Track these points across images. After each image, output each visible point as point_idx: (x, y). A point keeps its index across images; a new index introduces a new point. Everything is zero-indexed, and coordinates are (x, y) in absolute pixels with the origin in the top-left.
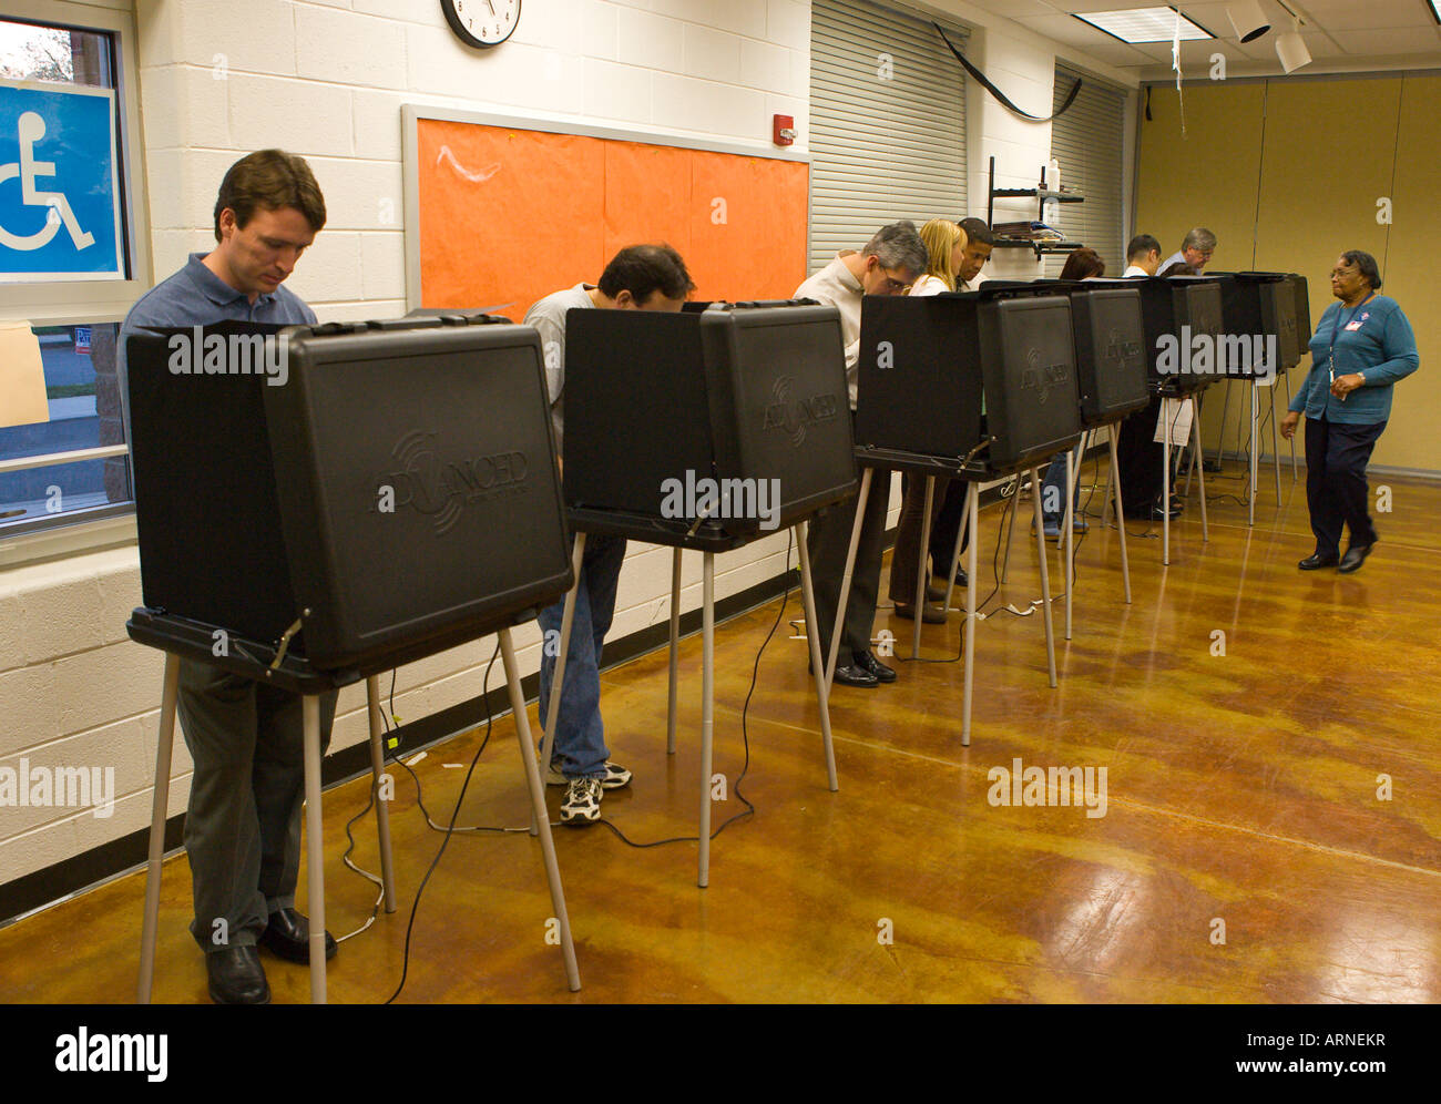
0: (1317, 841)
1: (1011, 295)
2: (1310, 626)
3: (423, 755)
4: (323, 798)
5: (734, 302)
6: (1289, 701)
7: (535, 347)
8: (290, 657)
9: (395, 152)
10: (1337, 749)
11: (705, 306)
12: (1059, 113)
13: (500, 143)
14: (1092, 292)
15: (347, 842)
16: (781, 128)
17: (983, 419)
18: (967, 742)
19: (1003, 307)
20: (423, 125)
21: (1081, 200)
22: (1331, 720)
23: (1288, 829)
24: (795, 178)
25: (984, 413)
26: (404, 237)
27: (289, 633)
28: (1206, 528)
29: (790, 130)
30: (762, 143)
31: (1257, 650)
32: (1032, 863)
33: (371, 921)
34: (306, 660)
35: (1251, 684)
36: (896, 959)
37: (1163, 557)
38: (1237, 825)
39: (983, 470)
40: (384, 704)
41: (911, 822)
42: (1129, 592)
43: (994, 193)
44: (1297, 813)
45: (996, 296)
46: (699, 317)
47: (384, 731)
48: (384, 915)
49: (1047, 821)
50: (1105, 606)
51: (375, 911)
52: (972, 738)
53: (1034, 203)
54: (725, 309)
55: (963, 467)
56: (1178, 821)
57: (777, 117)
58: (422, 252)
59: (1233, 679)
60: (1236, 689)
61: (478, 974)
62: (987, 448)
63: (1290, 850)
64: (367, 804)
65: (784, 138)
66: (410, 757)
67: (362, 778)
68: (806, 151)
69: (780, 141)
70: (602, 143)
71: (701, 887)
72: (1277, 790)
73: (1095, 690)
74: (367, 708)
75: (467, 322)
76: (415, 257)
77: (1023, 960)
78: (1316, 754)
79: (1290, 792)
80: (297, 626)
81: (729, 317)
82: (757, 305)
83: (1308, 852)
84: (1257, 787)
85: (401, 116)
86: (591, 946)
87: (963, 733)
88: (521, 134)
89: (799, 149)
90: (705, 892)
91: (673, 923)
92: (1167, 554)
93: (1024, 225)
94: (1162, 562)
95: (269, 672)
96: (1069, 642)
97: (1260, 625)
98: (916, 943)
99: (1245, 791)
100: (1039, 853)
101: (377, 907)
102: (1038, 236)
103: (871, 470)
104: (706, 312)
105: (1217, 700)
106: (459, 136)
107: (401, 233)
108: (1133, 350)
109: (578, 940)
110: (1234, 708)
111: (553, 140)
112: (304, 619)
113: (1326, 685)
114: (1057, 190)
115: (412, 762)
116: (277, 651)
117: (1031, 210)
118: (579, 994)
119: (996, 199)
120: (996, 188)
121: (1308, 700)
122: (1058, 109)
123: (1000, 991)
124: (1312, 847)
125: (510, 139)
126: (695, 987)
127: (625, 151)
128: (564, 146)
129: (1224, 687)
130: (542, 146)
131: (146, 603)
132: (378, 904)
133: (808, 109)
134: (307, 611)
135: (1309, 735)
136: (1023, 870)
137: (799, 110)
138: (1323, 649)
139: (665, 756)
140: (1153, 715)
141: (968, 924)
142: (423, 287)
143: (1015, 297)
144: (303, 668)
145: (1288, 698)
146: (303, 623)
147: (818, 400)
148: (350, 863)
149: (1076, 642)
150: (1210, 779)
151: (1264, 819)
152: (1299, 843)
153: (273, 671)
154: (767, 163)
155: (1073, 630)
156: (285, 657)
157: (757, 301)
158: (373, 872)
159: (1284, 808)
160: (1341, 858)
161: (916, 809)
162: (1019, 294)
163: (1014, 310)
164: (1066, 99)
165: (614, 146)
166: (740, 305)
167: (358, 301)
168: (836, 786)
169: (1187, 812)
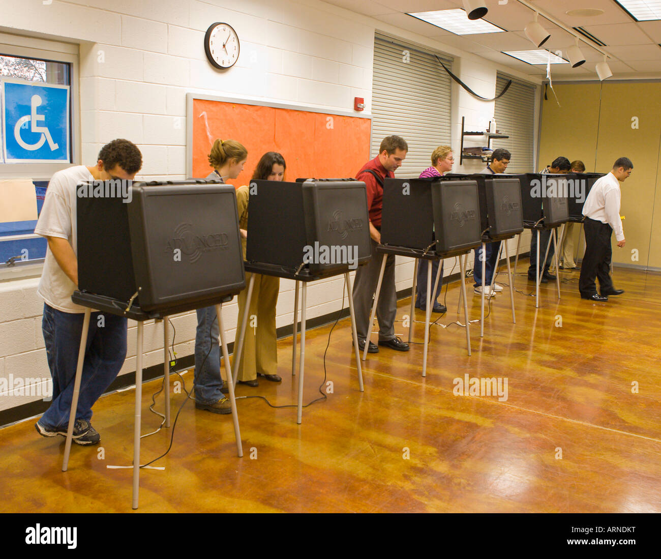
0: (569, 417)
1: (448, 179)
2: (596, 335)
3: (186, 372)
4: (142, 386)
5: (318, 179)
6: (576, 365)
7: (233, 194)
8: (134, 307)
9: (183, 113)
10: (590, 384)
11: (305, 180)
12: (499, 96)
13: (228, 109)
14: (494, 180)
15: (152, 402)
16: (358, 103)
17: (434, 233)
18: (424, 375)
19: (443, 184)
20: (195, 102)
21: (507, 137)
22: (591, 373)
23: (557, 413)
24: (364, 126)
25: (434, 231)
26: (186, 148)
27: (133, 297)
28: (559, 292)
29: (362, 104)
30: (349, 110)
31: (568, 344)
32: (441, 421)
33: (159, 430)
34: (139, 308)
35: (561, 357)
36: (375, 452)
37: (536, 304)
38: (535, 410)
39: (433, 255)
40: (170, 348)
41: (393, 404)
42: (515, 318)
43: (464, 134)
44: (563, 407)
45: (440, 179)
46: (302, 184)
47: (170, 360)
48: (165, 429)
49: (452, 406)
50: (503, 324)
51: (161, 427)
52: (427, 373)
53: (485, 138)
54: (313, 181)
55: (425, 254)
56: (510, 408)
57: (356, 99)
58: (194, 155)
59: (553, 355)
60: (553, 359)
61: (202, 450)
62: (435, 246)
63: (555, 420)
64: (160, 389)
65: (358, 108)
66: (180, 372)
67: (159, 379)
68: (370, 114)
69: (357, 109)
70: (274, 110)
71: (298, 424)
72: (558, 399)
73: (488, 357)
74: (164, 349)
75: (206, 183)
76: (190, 157)
77: (428, 454)
78: (581, 385)
79: (564, 399)
80: (136, 294)
81: (314, 185)
82: (328, 180)
83: (563, 421)
84: (549, 397)
85: (186, 97)
86: (249, 442)
87: (423, 371)
88: (237, 106)
89: (367, 112)
90: (299, 426)
91: (284, 435)
92: (537, 302)
93: (479, 148)
94: (535, 306)
95: (125, 313)
96: (482, 338)
97: (573, 334)
98: (385, 447)
99: (544, 398)
100: (446, 417)
101: (162, 425)
102: (485, 154)
103: (387, 255)
104: (305, 182)
105: (542, 363)
106: (211, 106)
107: (184, 147)
108: (515, 206)
109: (243, 439)
110: (549, 367)
111: (252, 108)
112: (139, 292)
113: (594, 359)
114: (494, 132)
115: (181, 374)
116: (128, 304)
117: (484, 142)
118: (242, 459)
119: (465, 136)
120: (465, 131)
121: (585, 364)
122: (499, 94)
123: (416, 464)
124: (565, 419)
125: (233, 107)
126: (290, 457)
127: (284, 113)
128: (257, 111)
129: (546, 358)
130: (247, 111)
131: (79, 289)
132: (162, 424)
133: (371, 94)
134: (140, 288)
135: (579, 378)
136: (437, 423)
137: (367, 95)
138: (600, 345)
139: (291, 376)
140: (511, 368)
141: (408, 441)
142: (193, 169)
143: (450, 180)
144: (138, 311)
145: (575, 363)
146: (139, 293)
147: (354, 221)
148: (152, 410)
149: (486, 339)
150: (530, 393)
151: (548, 408)
152: (560, 418)
153: (126, 312)
154: (351, 119)
155: (484, 333)
156: (131, 307)
157: (328, 179)
158: (162, 413)
159: (558, 405)
160: (577, 424)
161: (396, 399)
162: (452, 179)
163: (447, 186)
164: (503, 89)
165: (279, 111)
166: (321, 180)
167: (166, 175)
168: (363, 390)
169: (515, 405)
